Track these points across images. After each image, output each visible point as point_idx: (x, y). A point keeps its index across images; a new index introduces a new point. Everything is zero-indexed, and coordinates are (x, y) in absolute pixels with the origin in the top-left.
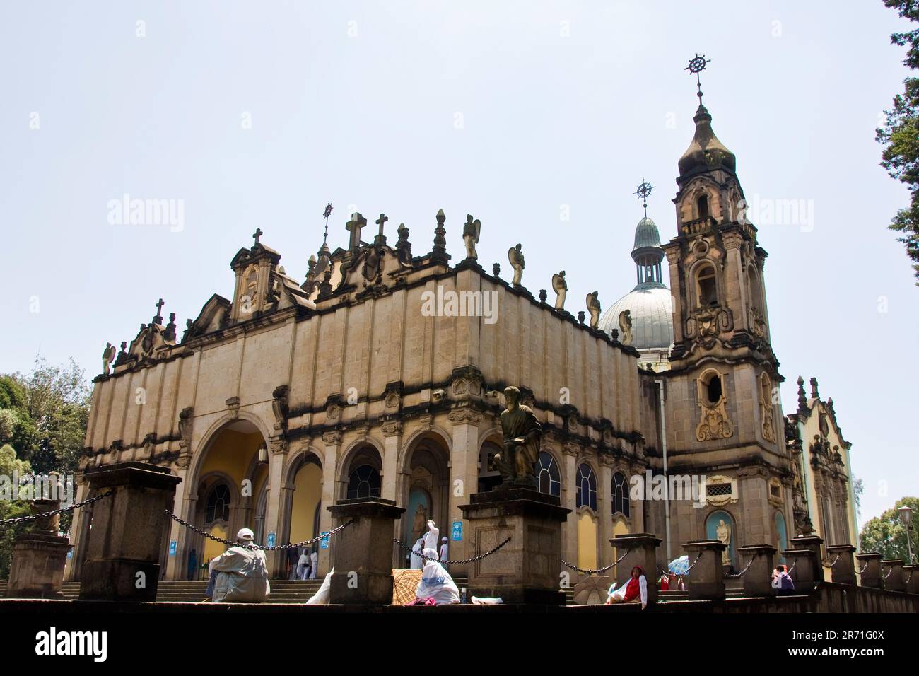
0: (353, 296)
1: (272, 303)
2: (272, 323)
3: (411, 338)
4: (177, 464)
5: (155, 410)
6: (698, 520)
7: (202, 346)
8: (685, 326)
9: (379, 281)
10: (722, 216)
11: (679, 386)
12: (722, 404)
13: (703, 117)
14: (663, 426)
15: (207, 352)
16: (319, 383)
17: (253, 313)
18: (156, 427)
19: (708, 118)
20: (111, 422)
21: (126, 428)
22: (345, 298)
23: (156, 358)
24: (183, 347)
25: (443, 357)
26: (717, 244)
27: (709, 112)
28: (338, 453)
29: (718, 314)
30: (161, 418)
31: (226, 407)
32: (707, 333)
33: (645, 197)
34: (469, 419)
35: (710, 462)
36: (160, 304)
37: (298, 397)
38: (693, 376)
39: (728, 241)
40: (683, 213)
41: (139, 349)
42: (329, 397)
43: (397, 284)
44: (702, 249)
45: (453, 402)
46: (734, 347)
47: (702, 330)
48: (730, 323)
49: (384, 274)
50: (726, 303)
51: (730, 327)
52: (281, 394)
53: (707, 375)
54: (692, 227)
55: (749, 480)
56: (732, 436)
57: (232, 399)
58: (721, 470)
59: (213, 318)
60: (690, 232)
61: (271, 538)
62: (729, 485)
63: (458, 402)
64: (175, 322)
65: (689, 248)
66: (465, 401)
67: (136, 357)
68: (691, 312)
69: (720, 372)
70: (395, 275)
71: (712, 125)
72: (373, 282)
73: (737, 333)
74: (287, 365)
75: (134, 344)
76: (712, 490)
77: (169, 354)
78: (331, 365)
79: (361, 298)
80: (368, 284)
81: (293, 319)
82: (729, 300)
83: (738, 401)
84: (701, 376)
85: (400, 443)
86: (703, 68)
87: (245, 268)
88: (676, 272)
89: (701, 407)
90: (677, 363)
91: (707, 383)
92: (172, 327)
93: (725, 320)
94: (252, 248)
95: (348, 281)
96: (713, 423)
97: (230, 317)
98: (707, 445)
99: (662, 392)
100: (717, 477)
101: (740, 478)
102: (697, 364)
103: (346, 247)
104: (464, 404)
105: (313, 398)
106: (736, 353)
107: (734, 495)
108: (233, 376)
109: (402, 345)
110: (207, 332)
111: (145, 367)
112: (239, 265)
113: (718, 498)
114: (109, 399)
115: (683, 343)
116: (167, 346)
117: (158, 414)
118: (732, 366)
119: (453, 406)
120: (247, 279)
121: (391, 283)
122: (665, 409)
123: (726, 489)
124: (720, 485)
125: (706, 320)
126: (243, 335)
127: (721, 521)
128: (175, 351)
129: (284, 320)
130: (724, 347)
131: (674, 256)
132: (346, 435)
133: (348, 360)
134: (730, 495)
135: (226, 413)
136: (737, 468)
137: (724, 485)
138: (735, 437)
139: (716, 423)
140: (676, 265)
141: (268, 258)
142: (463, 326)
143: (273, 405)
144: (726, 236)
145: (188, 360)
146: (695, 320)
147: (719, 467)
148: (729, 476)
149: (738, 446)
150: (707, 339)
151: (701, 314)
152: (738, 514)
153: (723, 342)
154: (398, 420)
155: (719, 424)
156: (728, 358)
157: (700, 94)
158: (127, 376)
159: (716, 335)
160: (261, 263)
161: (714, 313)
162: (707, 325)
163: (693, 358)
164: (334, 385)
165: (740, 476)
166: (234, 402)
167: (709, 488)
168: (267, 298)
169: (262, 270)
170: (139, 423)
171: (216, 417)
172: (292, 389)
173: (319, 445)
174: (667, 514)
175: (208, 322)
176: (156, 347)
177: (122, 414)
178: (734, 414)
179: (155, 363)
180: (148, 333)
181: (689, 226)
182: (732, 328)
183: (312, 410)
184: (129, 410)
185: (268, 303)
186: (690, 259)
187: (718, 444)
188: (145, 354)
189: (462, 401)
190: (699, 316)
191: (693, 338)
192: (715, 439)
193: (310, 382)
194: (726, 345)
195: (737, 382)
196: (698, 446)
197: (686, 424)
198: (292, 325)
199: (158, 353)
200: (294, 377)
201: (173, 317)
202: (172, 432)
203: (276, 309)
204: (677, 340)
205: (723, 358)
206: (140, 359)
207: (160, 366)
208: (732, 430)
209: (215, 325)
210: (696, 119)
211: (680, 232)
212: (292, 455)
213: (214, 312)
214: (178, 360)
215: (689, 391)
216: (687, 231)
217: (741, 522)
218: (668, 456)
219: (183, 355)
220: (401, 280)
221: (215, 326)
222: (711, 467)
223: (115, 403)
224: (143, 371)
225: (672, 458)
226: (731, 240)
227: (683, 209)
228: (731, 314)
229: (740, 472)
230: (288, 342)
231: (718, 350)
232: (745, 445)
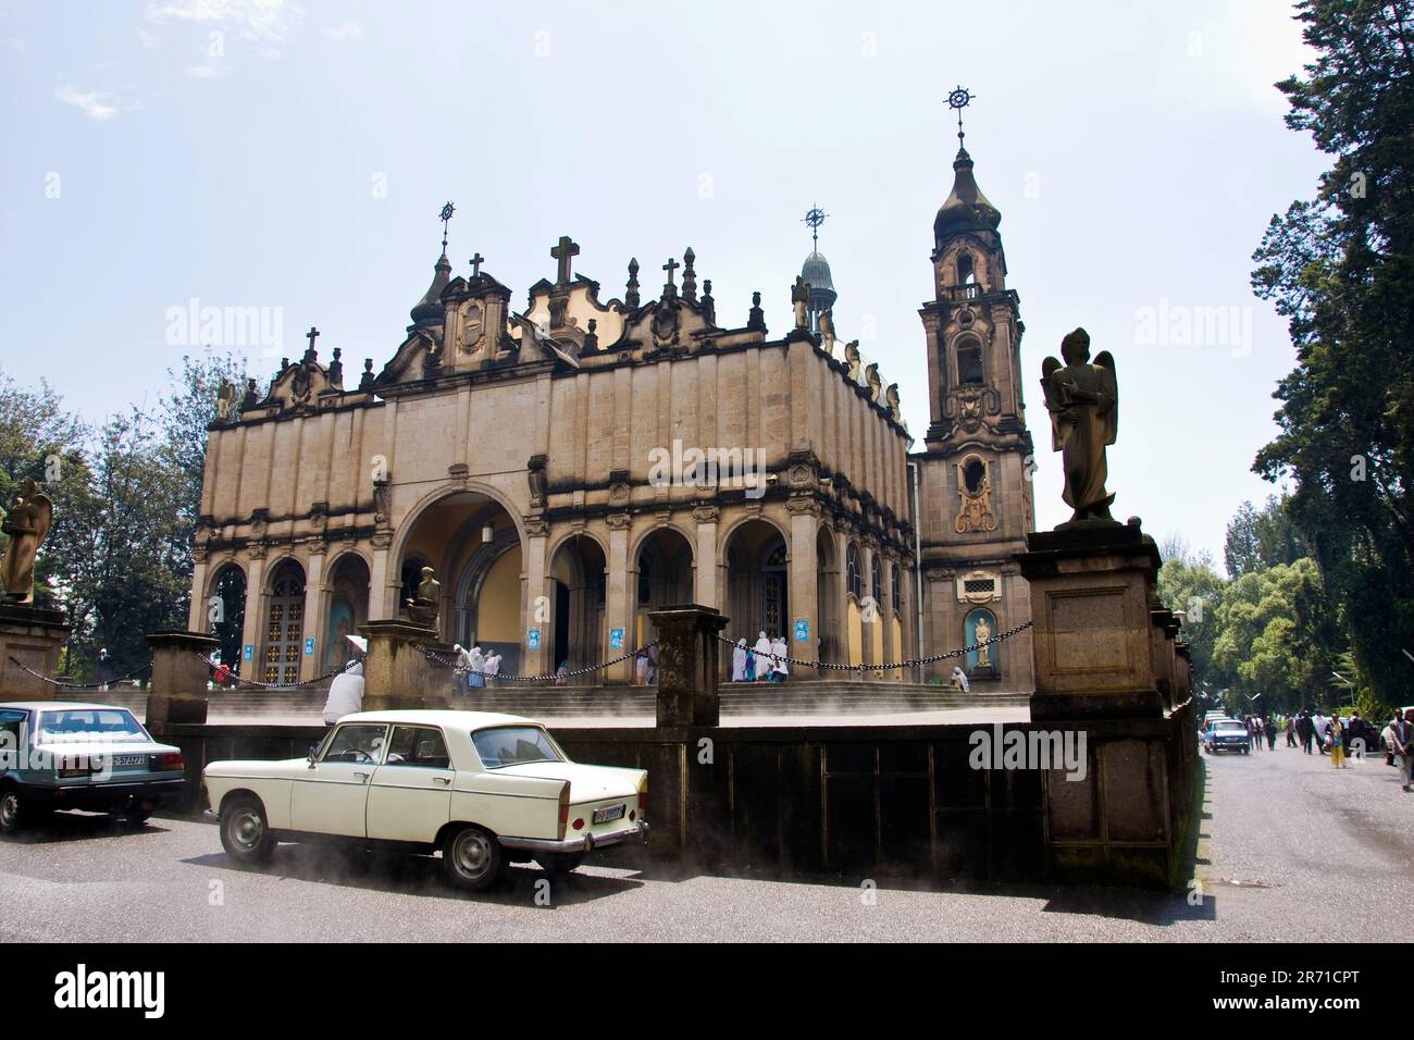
0: (638, 355)
1: (508, 351)
2: (514, 377)
3: (726, 413)
4: (372, 543)
5: (323, 474)
6: (955, 618)
7: (399, 396)
8: (944, 404)
9: (676, 341)
10: (989, 283)
11: (937, 472)
12: (986, 494)
13: (963, 164)
14: (917, 514)
15: (408, 405)
16: (592, 454)
17: (483, 362)
18: (327, 494)
19: (970, 164)
20: (243, 484)
21: (272, 493)
22: (625, 355)
23: (317, 405)
24: (365, 395)
25: (772, 438)
26: (985, 315)
27: (971, 158)
28: (628, 540)
29: (984, 394)
30: (333, 484)
31: (446, 474)
32: (970, 415)
33: (815, 226)
34: (811, 508)
35: (970, 557)
36: (313, 334)
37: (558, 470)
38: (953, 461)
39: (997, 313)
40: (943, 275)
41: (285, 391)
42: (611, 473)
43: (702, 346)
44: (966, 319)
45: (793, 490)
46: (1003, 433)
47: (964, 411)
48: (997, 405)
49: (683, 333)
50: (993, 383)
51: (996, 410)
52: (538, 465)
53: (968, 460)
54: (956, 292)
55: (1014, 577)
56: (996, 529)
57: (457, 466)
58: (984, 565)
59: (411, 361)
60: (953, 299)
61: (534, 635)
62: (992, 581)
63: (799, 490)
64: (341, 361)
65: (951, 316)
66: (809, 490)
67: (281, 402)
68: (952, 390)
69: (984, 459)
70: (700, 336)
71: (974, 170)
72: (668, 341)
73: (1004, 418)
74: (545, 430)
75: (276, 383)
76: (970, 586)
77: (339, 402)
78: (610, 434)
79: (652, 359)
80: (661, 342)
81: (549, 375)
82: (995, 379)
83: (1005, 493)
84: (962, 462)
85: (717, 531)
86: (966, 104)
87: (460, 303)
88: (935, 342)
89: (961, 496)
90: (935, 445)
91: (966, 469)
92: (336, 367)
93: (992, 402)
94: (471, 278)
95: (629, 335)
96: (975, 514)
97: (442, 362)
98: (968, 538)
99: (916, 476)
100: (978, 572)
101: (1005, 575)
102: (959, 448)
103: (553, 279)
104: (807, 493)
105: (585, 473)
106: (1003, 440)
107: (997, 592)
108: (455, 437)
109: (712, 419)
110: (403, 380)
111: (300, 416)
112: (454, 297)
113: (979, 594)
114: (239, 453)
115: (941, 423)
116: (337, 391)
117: (329, 479)
118: (999, 453)
119: (794, 494)
120: (464, 317)
121: (694, 345)
122: (920, 496)
123: (989, 585)
124: (980, 581)
125: (970, 400)
126: (468, 388)
127: (982, 620)
128: (348, 400)
129: (534, 375)
130: (991, 432)
131: (933, 323)
132: (636, 519)
133: (634, 431)
134: (992, 592)
135: (446, 482)
136: (1002, 564)
137: (986, 581)
138: (999, 530)
139: (978, 515)
140: (934, 334)
141: (499, 293)
142: (799, 404)
143: (530, 479)
144: (997, 308)
145: (372, 412)
146: (957, 399)
147: (982, 563)
148: (992, 572)
149: (1002, 541)
150: (971, 422)
151: (963, 392)
152: (1000, 612)
153: (990, 427)
154: (716, 506)
155: (982, 515)
156: (995, 443)
157: (961, 135)
158: (268, 427)
159: (979, 418)
160: (488, 299)
161: (979, 393)
162: (970, 406)
163: (956, 441)
164: (619, 459)
165: (1004, 573)
166: (459, 471)
167: (967, 583)
168: (497, 344)
169: (492, 308)
170: (296, 488)
171: (424, 490)
172: (551, 459)
173: (597, 529)
174: (920, 611)
175: (406, 366)
176: (314, 392)
177: (266, 474)
178: (999, 506)
179: (317, 412)
180: (300, 373)
181: (953, 291)
182: (1000, 411)
183: (587, 487)
184: (276, 471)
185: (503, 350)
186: (952, 329)
187: (980, 537)
188: (297, 399)
189: (804, 489)
190: (961, 395)
191: (953, 419)
192: (976, 532)
193: (581, 454)
194: (994, 429)
195: (1004, 471)
196: (957, 538)
197: (944, 515)
198: (548, 381)
199: (320, 400)
200: (552, 445)
201: (337, 353)
202: (356, 500)
203: (516, 361)
204: (934, 419)
205: (990, 444)
206: (290, 404)
207: (327, 418)
208: (997, 523)
209: (416, 372)
210: (956, 166)
211: (938, 296)
212: (558, 538)
213: (414, 353)
214: (358, 412)
215: (948, 477)
216: (950, 296)
217: (1003, 621)
218: (922, 547)
219: (367, 405)
220: (708, 343)
221: (413, 372)
222: (972, 562)
223: (247, 459)
224: (297, 422)
225: (926, 549)
226: (1002, 313)
227: (942, 270)
228: (997, 396)
229: (1004, 568)
230: (542, 403)
231: (983, 434)
232: (1011, 540)
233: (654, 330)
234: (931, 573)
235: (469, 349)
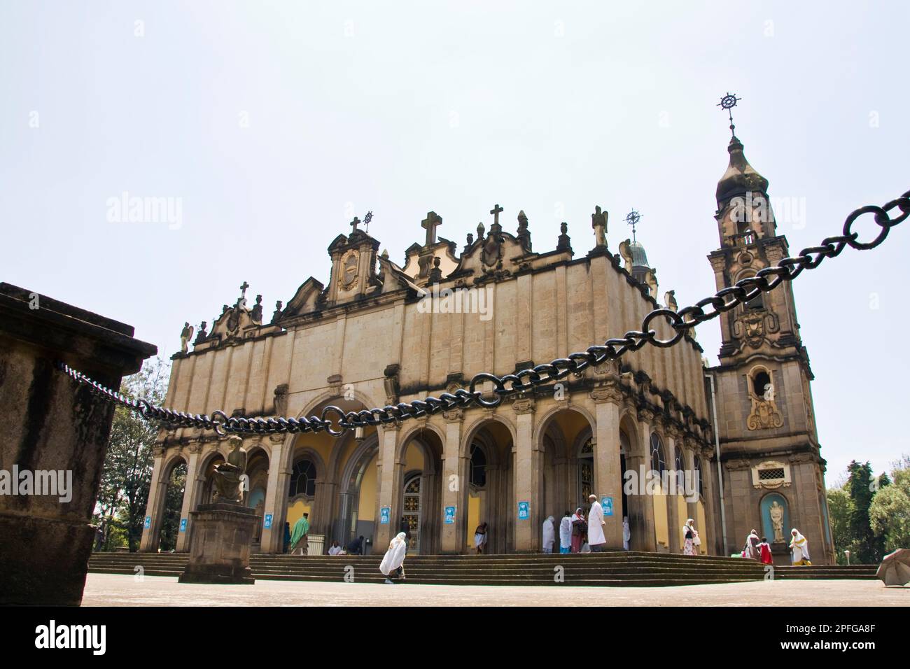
0: (470, 280)
1: (375, 287)
2: (377, 305)
3: (540, 320)
4: (271, 439)
5: (243, 387)
6: (752, 501)
7: (296, 326)
8: (732, 327)
9: (500, 266)
10: (762, 231)
11: (729, 381)
13: (736, 148)
14: (715, 416)
15: (302, 332)
16: (435, 362)
17: (356, 295)
18: (244, 402)
19: (741, 147)
20: (191, 397)
21: (209, 403)
22: (460, 281)
23: (242, 337)
24: (274, 327)
25: (578, 339)
26: (761, 256)
27: (742, 143)
28: (461, 431)
29: (764, 317)
30: (249, 395)
31: (326, 384)
32: (754, 334)
33: (633, 223)
34: (613, 397)
35: (762, 450)
36: (245, 287)
37: (409, 375)
38: (743, 371)
39: (771, 253)
40: (725, 228)
41: (223, 329)
42: (448, 376)
43: (521, 269)
44: (746, 260)
45: (596, 381)
46: (783, 347)
47: (749, 332)
48: (777, 325)
49: (506, 260)
50: (772, 308)
51: (776, 329)
52: (392, 372)
53: (755, 371)
54: (736, 240)
55: (801, 465)
56: (783, 425)
57: (333, 376)
58: (774, 456)
59: (306, 300)
60: (735, 244)
61: (385, 512)
62: (782, 469)
63: (602, 381)
64: (261, 304)
65: (734, 259)
66: (610, 381)
67: (220, 336)
68: (738, 315)
69: (769, 369)
70: (518, 261)
71: (745, 152)
72: (494, 267)
73: (783, 335)
74: (398, 344)
75: (217, 323)
76: (764, 474)
77: (257, 334)
78: (449, 345)
79: (480, 283)
80: (488, 269)
81: (403, 301)
82: (774, 305)
83: (788, 395)
84: (750, 372)
85: (533, 420)
86: (734, 105)
87: (343, 254)
88: (722, 279)
89: (751, 400)
90: (727, 360)
91: (754, 378)
92: (258, 308)
93: (772, 323)
94: (351, 235)
95: (464, 265)
96: (764, 414)
97: (328, 299)
98: (758, 434)
99: (712, 385)
100: (770, 462)
101: (792, 463)
102: (747, 361)
103: (422, 243)
104: (609, 383)
105: (429, 377)
106: (783, 352)
107: (787, 478)
108: (333, 355)
109: (530, 326)
110: (301, 313)
111: (231, 345)
112: (337, 250)
113: (772, 481)
114: (190, 375)
115: (730, 342)
116: (255, 326)
117: (246, 391)
118: (780, 363)
119: (597, 385)
120: (345, 264)
121: (514, 269)
122: (717, 401)
123: (780, 473)
124: (772, 470)
125: (753, 322)
126: (344, 316)
127: (775, 503)
128: (263, 331)
129: (392, 302)
130: (773, 347)
131: (719, 265)
132: (468, 413)
133: (468, 340)
134: (782, 479)
135: (326, 390)
136: (789, 455)
137: (776, 470)
138: (785, 427)
139: (766, 414)
140: (722, 273)
141: (370, 244)
142: (600, 309)
143: (385, 384)
144: (770, 249)
145: (279, 340)
146: (743, 322)
147: (772, 454)
148: (782, 462)
149: (789, 435)
150: (756, 339)
151: (747, 317)
152: (791, 496)
153: (772, 342)
154: (531, 398)
155: (769, 415)
156: (777, 356)
157: (732, 127)
158: (210, 354)
159: (763, 336)
160: (361, 249)
161: (760, 316)
162: (754, 327)
163: (742, 356)
164: (454, 364)
165: (792, 462)
166: (336, 380)
167: (760, 472)
168: (369, 281)
169: (363, 256)
170: (224, 398)
171: (313, 395)
172: (403, 368)
173: (437, 422)
174: (722, 496)
175: (303, 303)
176: (241, 327)
177: (205, 389)
178: (784, 407)
179: (241, 342)
180: (232, 314)
181: (734, 240)
182: (779, 329)
183: (428, 388)
184: (213, 387)
185: (371, 286)
186: (735, 268)
187: (770, 432)
188: (230, 333)
189: (606, 380)
190: (746, 319)
191: (741, 338)
192: (766, 428)
193: (425, 362)
194: (775, 344)
195: (786, 377)
196: (749, 434)
197: (738, 415)
198: (402, 306)
199: (245, 333)
200: (404, 356)
201: (259, 299)
202: (263, 407)
203: (380, 292)
204: (725, 340)
205: (773, 356)
206: (225, 337)
207: (248, 345)
208: (782, 420)
209: (310, 306)
210: (730, 149)
211: (723, 245)
212: (406, 430)
213: (309, 294)
214: (269, 339)
215: (739, 386)
216: (732, 243)
217: (794, 503)
218: (720, 443)
219: (274, 335)
220: (526, 266)
221: (308, 308)
222: (764, 453)
223: (195, 379)
224: (228, 349)
225: (724, 445)
226: (775, 252)
227: (724, 225)
228: (776, 318)
229: (792, 458)
230: (397, 323)
231: (765, 349)
232: (796, 434)
233: (483, 260)
234: (729, 464)
235: (347, 287)
